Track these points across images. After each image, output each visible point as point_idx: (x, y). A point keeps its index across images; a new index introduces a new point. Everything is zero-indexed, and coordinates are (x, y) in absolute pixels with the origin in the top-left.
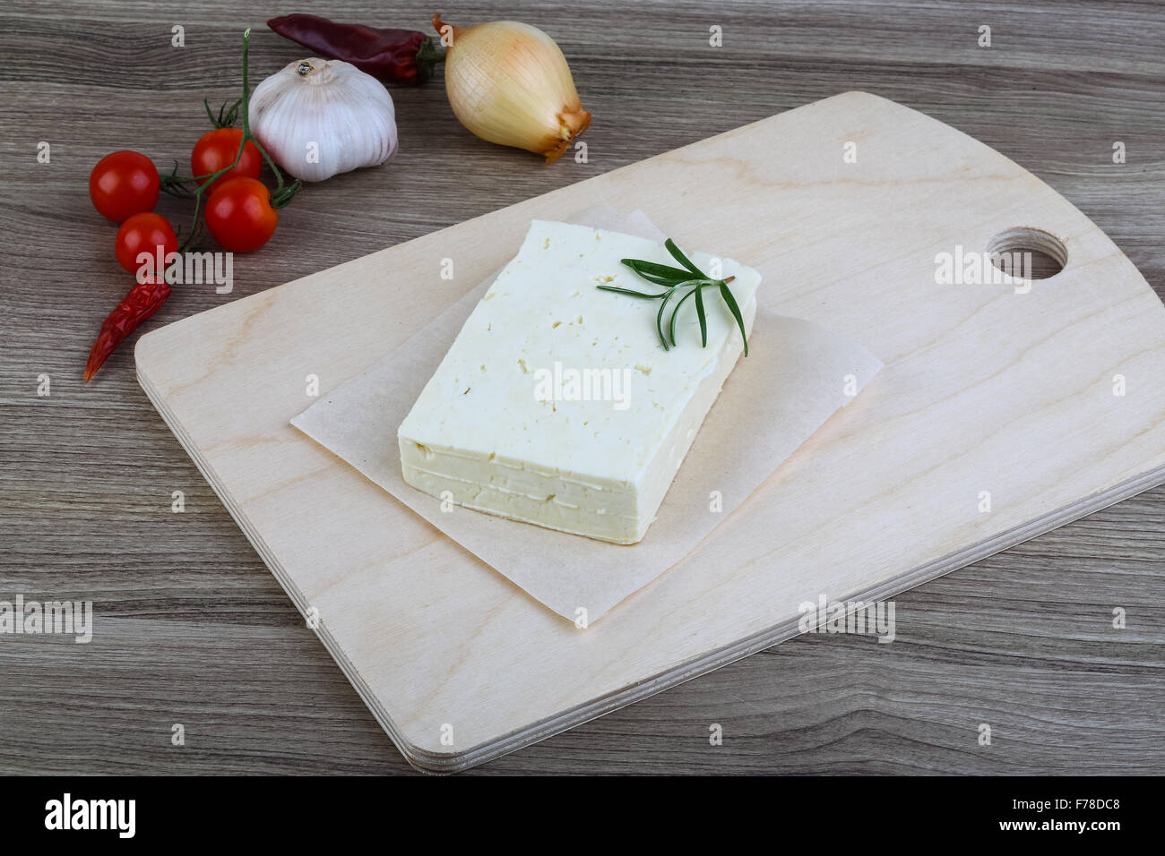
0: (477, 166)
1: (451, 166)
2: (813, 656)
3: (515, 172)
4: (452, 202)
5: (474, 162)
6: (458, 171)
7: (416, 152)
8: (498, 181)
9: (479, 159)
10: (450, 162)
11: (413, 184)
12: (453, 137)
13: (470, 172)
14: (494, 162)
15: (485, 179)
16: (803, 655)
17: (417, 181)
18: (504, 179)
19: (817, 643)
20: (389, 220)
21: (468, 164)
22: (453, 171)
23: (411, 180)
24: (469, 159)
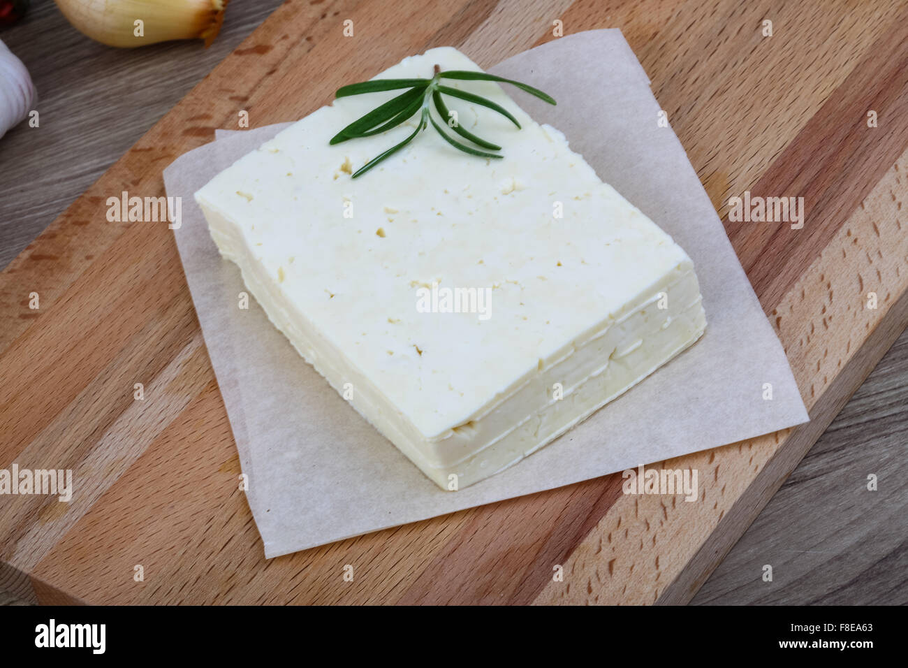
0: (132, 81)
1: (103, 92)
2: (849, 464)
3: (179, 70)
4: (127, 131)
5: (129, 78)
6: (114, 94)
7: (57, 93)
8: (168, 86)
9: (131, 73)
10: (101, 88)
11: (72, 130)
12: (87, 61)
13: (129, 90)
14: (150, 69)
15: (150, 91)
16: (837, 468)
17: (74, 124)
18: (172, 81)
19: (843, 447)
20: (67, 179)
21: (122, 82)
22: (108, 96)
23: (68, 125)
24: (120, 77)
